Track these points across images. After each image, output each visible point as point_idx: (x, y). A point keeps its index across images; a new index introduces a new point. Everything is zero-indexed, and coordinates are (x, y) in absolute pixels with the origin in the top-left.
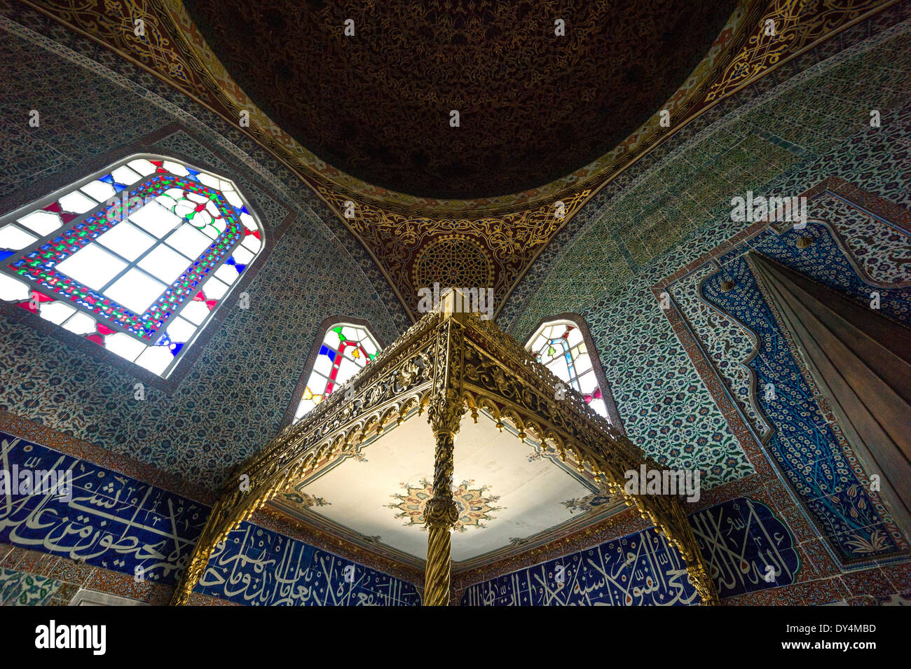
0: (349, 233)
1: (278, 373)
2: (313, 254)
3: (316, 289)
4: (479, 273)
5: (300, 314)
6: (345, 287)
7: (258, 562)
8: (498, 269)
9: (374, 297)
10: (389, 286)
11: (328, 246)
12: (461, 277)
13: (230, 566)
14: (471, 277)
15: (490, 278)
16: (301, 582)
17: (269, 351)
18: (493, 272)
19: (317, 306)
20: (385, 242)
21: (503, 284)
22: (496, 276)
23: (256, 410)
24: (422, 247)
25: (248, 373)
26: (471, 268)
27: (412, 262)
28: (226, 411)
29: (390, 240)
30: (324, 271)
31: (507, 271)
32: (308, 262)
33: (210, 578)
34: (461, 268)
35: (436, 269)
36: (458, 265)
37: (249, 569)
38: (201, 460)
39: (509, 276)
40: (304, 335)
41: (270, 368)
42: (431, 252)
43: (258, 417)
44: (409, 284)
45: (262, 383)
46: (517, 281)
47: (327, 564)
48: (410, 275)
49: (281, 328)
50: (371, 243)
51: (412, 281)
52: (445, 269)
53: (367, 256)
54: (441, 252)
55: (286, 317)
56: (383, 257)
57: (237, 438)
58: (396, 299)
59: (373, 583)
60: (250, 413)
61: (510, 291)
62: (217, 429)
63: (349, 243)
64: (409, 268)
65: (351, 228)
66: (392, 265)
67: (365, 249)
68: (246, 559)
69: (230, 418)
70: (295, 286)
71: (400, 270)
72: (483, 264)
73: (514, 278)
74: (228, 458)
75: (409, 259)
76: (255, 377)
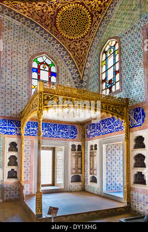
0: (26, 18)
1: (22, 84)
2: (16, 35)
3: (23, 48)
4: (84, 20)
5: (21, 60)
6: (33, 43)
7: (35, 128)
8: (92, 16)
9: (45, 42)
10: (50, 35)
11: (20, 28)
12: (77, 24)
13: (29, 130)
14: (81, 22)
15: (90, 21)
16: (46, 130)
17: (17, 78)
18: (90, 18)
19: (26, 54)
20: (41, 17)
21: (95, 22)
22: (92, 19)
23: (21, 97)
24: (57, 14)
25: (14, 87)
26: (80, 19)
27: (55, 22)
28: (14, 99)
29: (43, 16)
30: (23, 40)
31: (96, 16)
32: (16, 39)
33: (26, 133)
34: (76, 20)
35: (66, 22)
36: (75, 18)
37: (33, 130)
38: (14, 112)
39: (98, 18)
40: (25, 68)
41: (19, 83)
42: (62, 16)
43: (22, 98)
44: (57, 31)
45: (19, 88)
46: (101, 20)
47: (51, 126)
48: (56, 28)
49: (17, 69)
50: (36, 19)
51: (58, 30)
52: (70, 21)
53: (37, 26)
54: (66, 14)
55: (17, 64)
56: (43, 24)
57: (19, 105)
58: (54, 39)
59: (63, 127)
60: (20, 98)
61: (99, 25)
62: (14, 104)
63: (28, 23)
64: (55, 25)
65: (25, 15)
66: (48, 26)
67: (35, 23)
68: (32, 129)
69: (15, 101)
70: (15, 50)
71: (52, 27)
72: (85, 15)
73: (100, 19)
74: (19, 110)
75: (54, 21)
76: (17, 88)
